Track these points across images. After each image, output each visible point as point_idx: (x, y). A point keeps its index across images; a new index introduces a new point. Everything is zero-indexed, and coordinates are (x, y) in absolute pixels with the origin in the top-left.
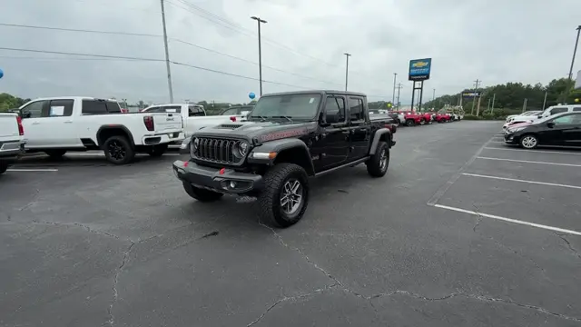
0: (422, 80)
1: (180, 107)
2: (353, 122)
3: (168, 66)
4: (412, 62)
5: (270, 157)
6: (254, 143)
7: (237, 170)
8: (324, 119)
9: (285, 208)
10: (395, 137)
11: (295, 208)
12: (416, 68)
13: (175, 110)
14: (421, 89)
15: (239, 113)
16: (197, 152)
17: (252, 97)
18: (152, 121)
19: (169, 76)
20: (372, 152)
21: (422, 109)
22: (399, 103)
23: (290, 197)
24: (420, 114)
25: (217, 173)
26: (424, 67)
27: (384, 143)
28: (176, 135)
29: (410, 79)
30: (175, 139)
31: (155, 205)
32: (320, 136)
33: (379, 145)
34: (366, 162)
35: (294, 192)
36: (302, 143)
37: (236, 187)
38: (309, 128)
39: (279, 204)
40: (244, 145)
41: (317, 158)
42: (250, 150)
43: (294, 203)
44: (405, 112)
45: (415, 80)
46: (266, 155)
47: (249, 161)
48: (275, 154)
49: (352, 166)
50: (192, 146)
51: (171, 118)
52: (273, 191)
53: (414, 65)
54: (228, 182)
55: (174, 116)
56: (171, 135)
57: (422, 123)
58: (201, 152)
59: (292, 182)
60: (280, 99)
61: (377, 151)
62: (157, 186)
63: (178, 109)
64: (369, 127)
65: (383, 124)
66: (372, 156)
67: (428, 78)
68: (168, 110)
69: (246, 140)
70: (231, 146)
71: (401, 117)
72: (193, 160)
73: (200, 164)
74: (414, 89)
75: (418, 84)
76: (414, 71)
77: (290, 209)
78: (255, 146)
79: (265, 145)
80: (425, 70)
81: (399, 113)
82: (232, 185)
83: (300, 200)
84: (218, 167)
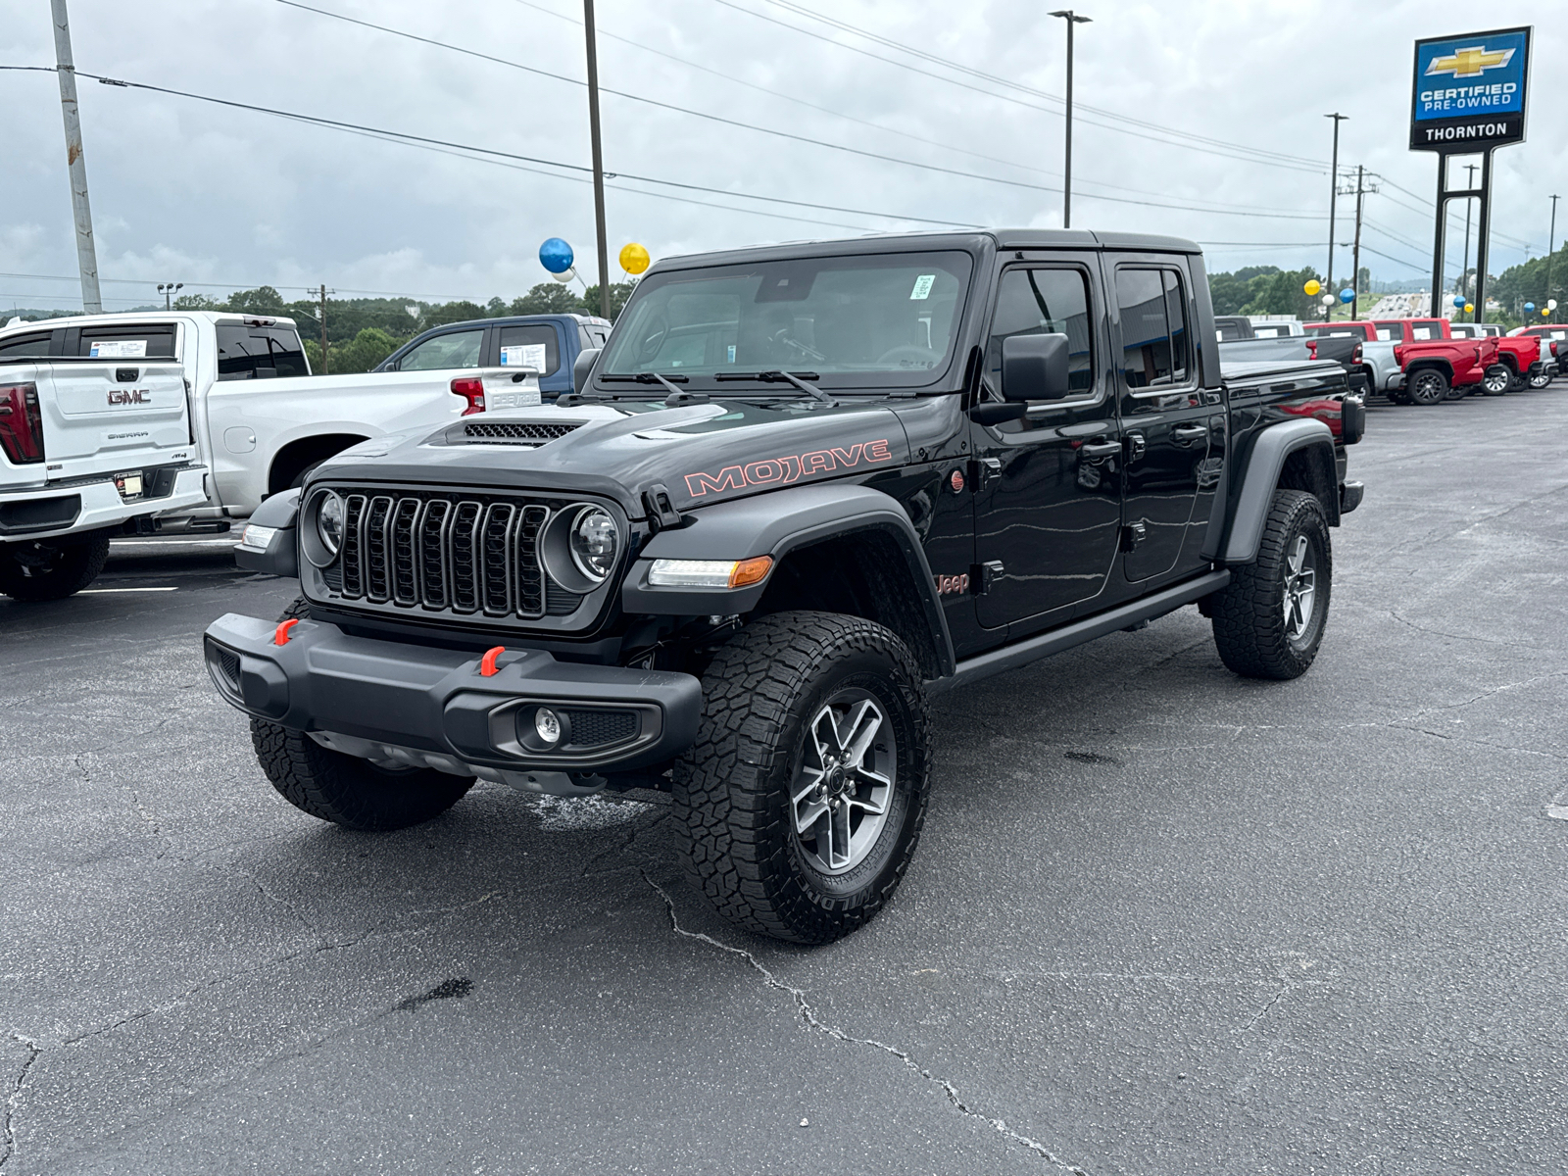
0: (1485, 145)
1: (170, 329)
2: (1139, 394)
3: (69, 99)
4: (1426, 49)
5: (739, 580)
6: (650, 515)
7: (569, 652)
8: (990, 380)
9: (813, 843)
10: (1359, 465)
11: (863, 841)
12: (1445, 81)
13: (138, 347)
14: (1484, 194)
15: (491, 358)
16: (342, 568)
17: (557, 262)
18: (35, 408)
19: (74, 154)
20: (1242, 545)
21: (1492, 306)
22: (1360, 277)
23: (834, 786)
24: (1481, 332)
25: (465, 673)
26: (1491, 76)
27: (1303, 499)
28: (157, 481)
29: (1419, 141)
30: (154, 506)
31: (103, 856)
32: (973, 471)
33: (1274, 511)
34: (1208, 604)
35: (856, 760)
36: (886, 505)
37: (564, 739)
38: (913, 429)
39: (787, 821)
40: (599, 527)
41: (959, 582)
42: (633, 552)
43: (858, 815)
44: (1396, 328)
45: (1446, 148)
46: (717, 573)
47: (628, 608)
48: (761, 569)
49: (1131, 625)
50: (306, 542)
51: (129, 387)
52: (754, 756)
53: (1439, 65)
54: (525, 713)
55: (143, 382)
56: (134, 485)
57: (1495, 385)
58: (362, 564)
59: (845, 708)
60: (753, 282)
61: (1265, 543)
62: (90, 759)
63: (161, 340)
64: (1219, 415)
65: (1286, 399)
66: (1237, 567)
67: (1515, 133)
68: (103, 348)
69: (608, 497)
70: (529, 531)
71: (1379, 353)
72: (320, 612)
73: (358, 628)
74: (1443, 196)
75: (1462, 169)
76: (1437, 100)
77: (840, 847)
78: (655, 530)
79: (706, 521)
80: (1498, 94)
81: (1367, 332)
82: (547, 733)
83: (882, 801)
84: (467, 643)
